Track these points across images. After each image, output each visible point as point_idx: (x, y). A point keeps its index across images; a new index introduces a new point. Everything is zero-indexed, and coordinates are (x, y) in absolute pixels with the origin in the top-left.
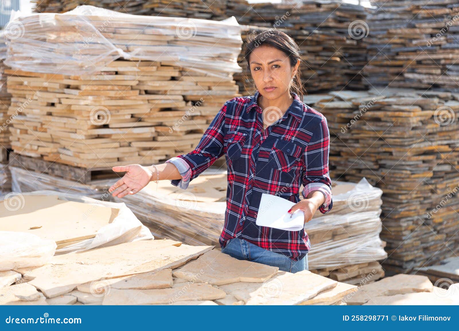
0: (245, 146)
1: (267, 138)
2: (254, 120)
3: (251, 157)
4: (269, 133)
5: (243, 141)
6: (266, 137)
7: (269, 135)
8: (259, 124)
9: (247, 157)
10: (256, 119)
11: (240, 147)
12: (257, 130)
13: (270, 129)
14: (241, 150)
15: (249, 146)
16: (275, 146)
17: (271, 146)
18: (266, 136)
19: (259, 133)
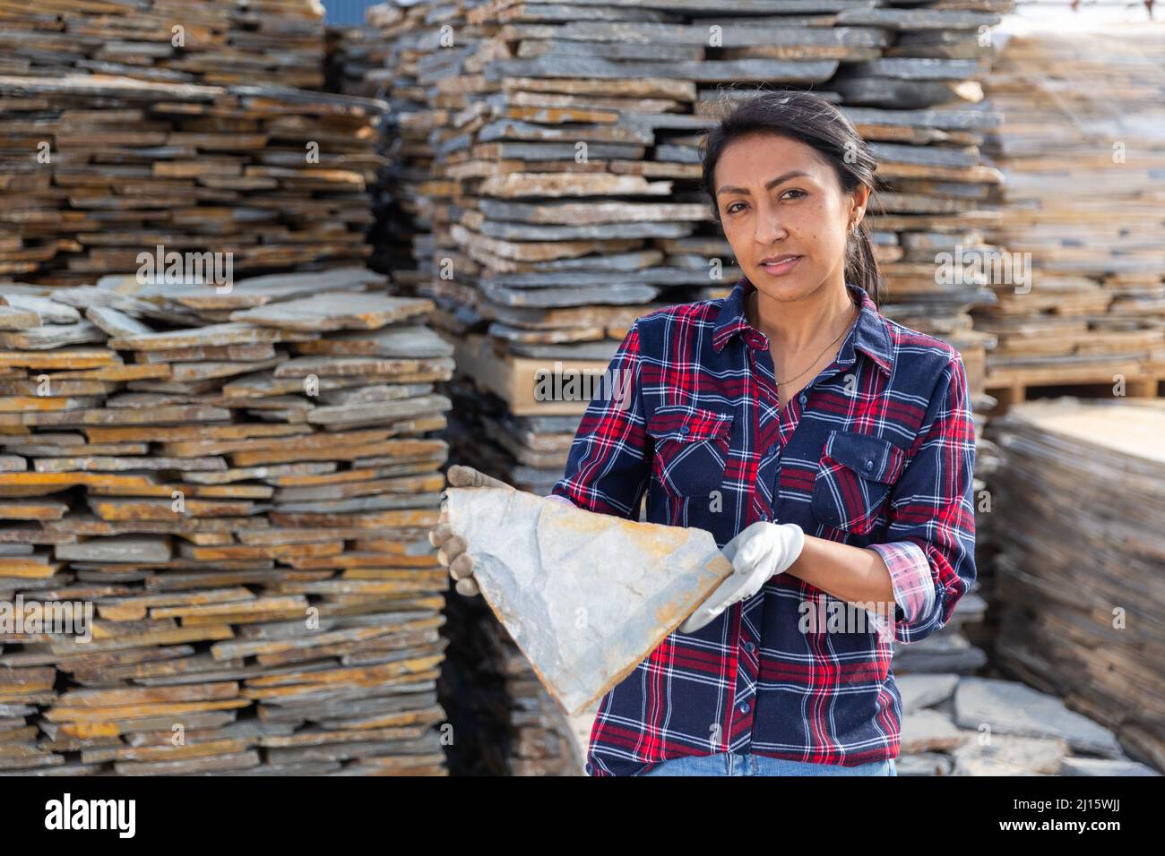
0: (732, 453)
1: (798, 427)
2: (747, 372)
3: (758, 488)
4: (800, 413)
5: (725, 438)
6: (793, 425)
7: (802, 420)
8: (764, 386)
9: (741, 488)
10: (752, 368)
11: (716, 455)
12: (762, 404)
13: (804, 399)
14: (722, 463)
15: (745, 455)
16: (828, 452)
17: (816, 453)
18: (794, 421)
19: (771, 412)
